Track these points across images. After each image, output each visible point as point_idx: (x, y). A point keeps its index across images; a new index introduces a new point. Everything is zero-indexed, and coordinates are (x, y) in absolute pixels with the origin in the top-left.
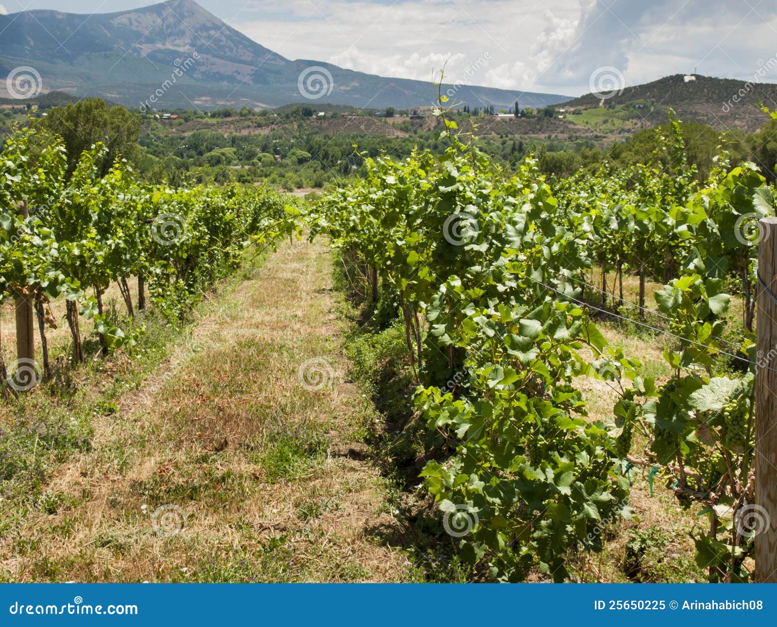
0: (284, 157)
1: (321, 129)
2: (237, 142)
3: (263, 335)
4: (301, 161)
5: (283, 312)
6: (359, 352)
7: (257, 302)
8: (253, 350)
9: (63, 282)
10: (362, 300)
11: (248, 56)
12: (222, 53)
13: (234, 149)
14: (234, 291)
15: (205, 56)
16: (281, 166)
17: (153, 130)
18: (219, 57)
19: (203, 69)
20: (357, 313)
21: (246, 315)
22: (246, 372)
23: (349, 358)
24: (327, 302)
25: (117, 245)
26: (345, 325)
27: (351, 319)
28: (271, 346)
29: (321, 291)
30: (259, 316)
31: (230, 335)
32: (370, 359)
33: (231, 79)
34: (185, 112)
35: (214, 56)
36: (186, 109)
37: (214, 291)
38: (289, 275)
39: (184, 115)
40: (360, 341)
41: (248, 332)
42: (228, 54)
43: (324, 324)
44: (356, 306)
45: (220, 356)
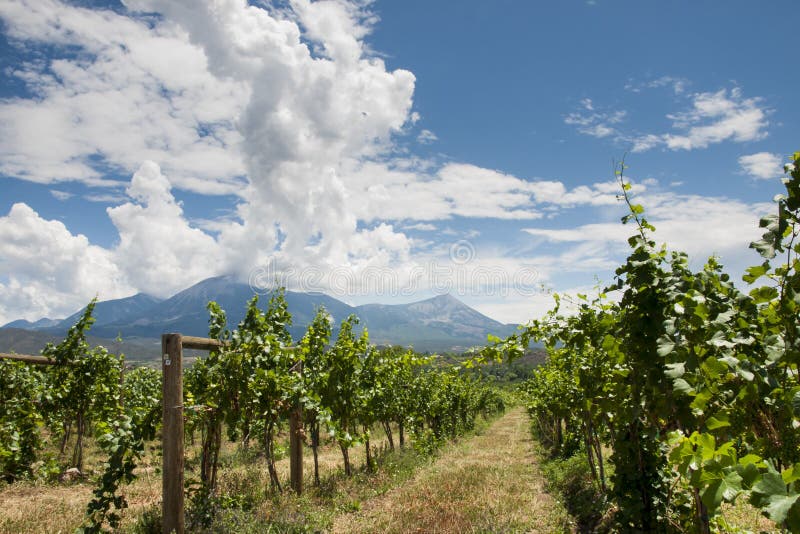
0: (502, 377)
1: (522, 361)
3: (484, 463)
4: (512, 379)
5: (499, 451)
6: (552, 472)
7: (482, 446)
8: (475, 472)
9: (305, 395)
10: (552, 444)
11: (480, 323)
12: (466, 322)
15: (458, 324)
16: (501, 382)
18: (465, 324)
19: (456, 331)
20: (549, 452)
21: (473, 452)
22: (467, 485)
23: (545, 477)
24: (528, 446)
25: (377, 393)
26: (540, 457)
27: (545, 455)
28: (488, 469)
29: (524, 441)
30: (482, 453)
31: (460, 464)
32: (560, 476)
33: (472, 336)
35: (462, 324)
38: (504, 433)
40: (552, 464)
41: (473, 462)
42: (470, 322)
43: (526, 457)
44: (547, 448)
45: (452, 476)
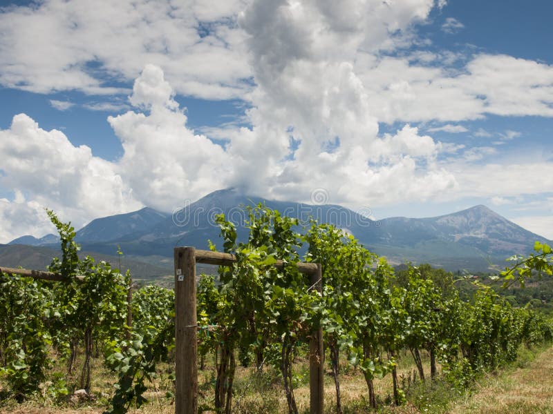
0: (548, 301)
2: (517, 292)
7: (527, 380)
11: (522, 239)
12: (505, 238)
13: (515, 297)
14: (509, 374)
15: (495, 240)
16: (547, 307)
17: (462, 285)
18: (503, 240)
19: (493, 247)
21: (517, 387)
30: (528, 388)
31: (502, 399)
34: (483, 274)
35: (500, 239)
36: (483, 272)
37: (495, 374)
39: (482, 276)
41: (517, 398)
42: (509, 238)
45: (493, 412)
